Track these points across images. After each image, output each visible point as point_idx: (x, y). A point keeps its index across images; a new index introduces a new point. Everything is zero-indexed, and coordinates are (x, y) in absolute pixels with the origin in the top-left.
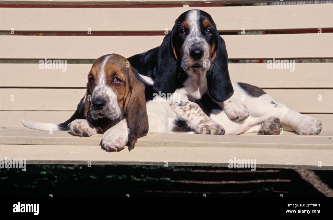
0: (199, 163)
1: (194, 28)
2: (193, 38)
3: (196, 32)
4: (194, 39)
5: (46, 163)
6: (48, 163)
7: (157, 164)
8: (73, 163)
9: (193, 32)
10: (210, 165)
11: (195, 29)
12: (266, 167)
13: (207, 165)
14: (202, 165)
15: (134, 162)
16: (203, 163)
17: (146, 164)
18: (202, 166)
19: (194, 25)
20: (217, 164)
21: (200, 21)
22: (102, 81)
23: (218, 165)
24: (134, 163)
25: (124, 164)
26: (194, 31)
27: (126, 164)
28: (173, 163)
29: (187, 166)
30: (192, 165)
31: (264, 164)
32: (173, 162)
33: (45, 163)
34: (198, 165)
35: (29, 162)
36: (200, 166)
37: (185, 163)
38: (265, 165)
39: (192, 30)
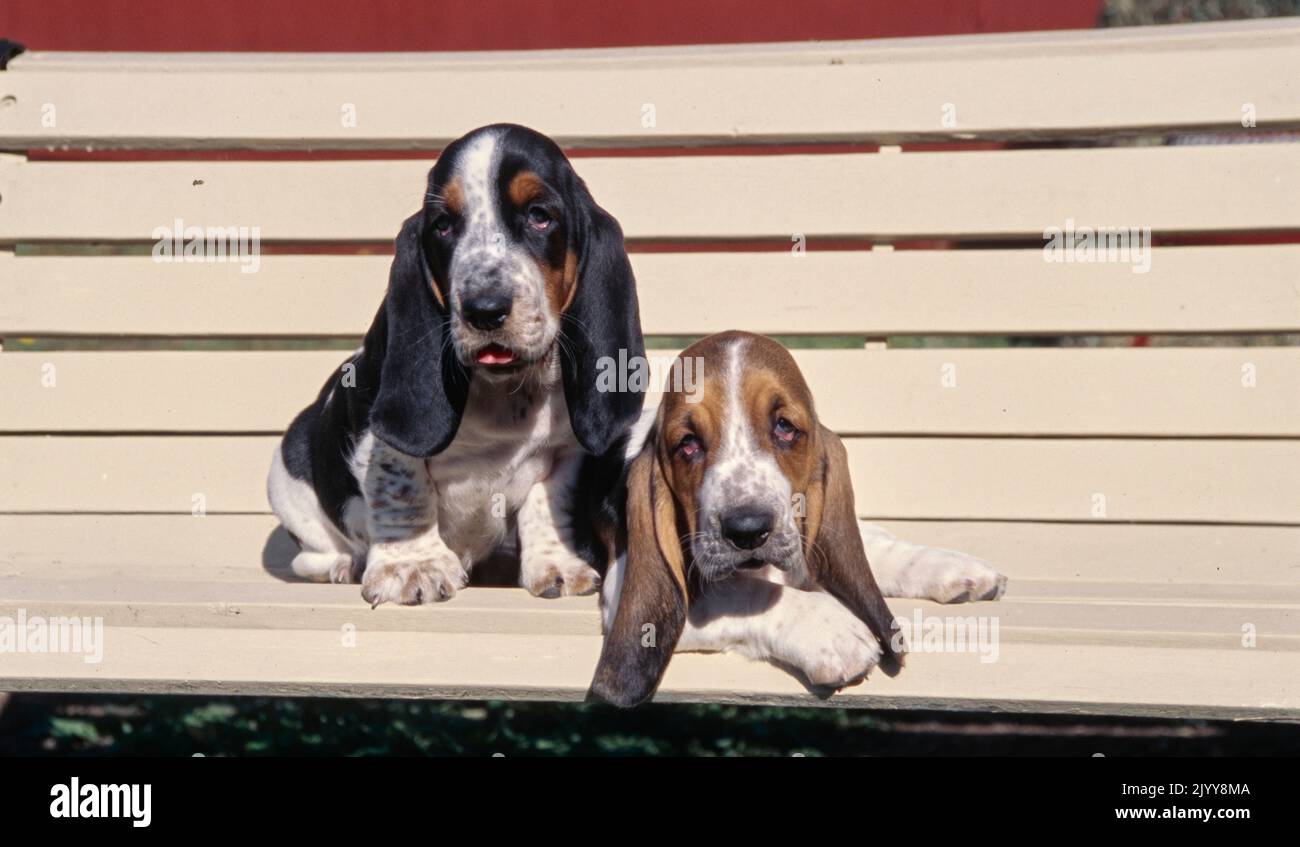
0: (945, 699)
1: (478, 211)
2: (475, 251)
3: (488, 226)
4: (478, 254)
5: (411, 694)
6: (415, 695)
7: (794, 701)
8: (503, 694)
9: (478, 225)
10: (984, 708)
11: (482, 216)
12: (1184, 717)
13: (974, 707)
14: (956, 706)
15: (715, 695)
16: (958, 700)
17: (758, 700)
18: (956, 710)
19: (480, 198)
20: (1010, 702)
21: (500, 186)
22: (737, 442)
23: (1011, 706)
24: (714, 698)
25: (678, 701)
26: (479, 223)
27: (688, 701)
28: (850, 700)
29: (901, 708)
30: (919, 707)
31: (1179, 706)
32: (854, 696)
33: (404, 694)
34: (940, 705)
35: (352, 690)
36: (948, 708)
37: (895, 699)
38: (1183, 707)
39: (474, 219)
